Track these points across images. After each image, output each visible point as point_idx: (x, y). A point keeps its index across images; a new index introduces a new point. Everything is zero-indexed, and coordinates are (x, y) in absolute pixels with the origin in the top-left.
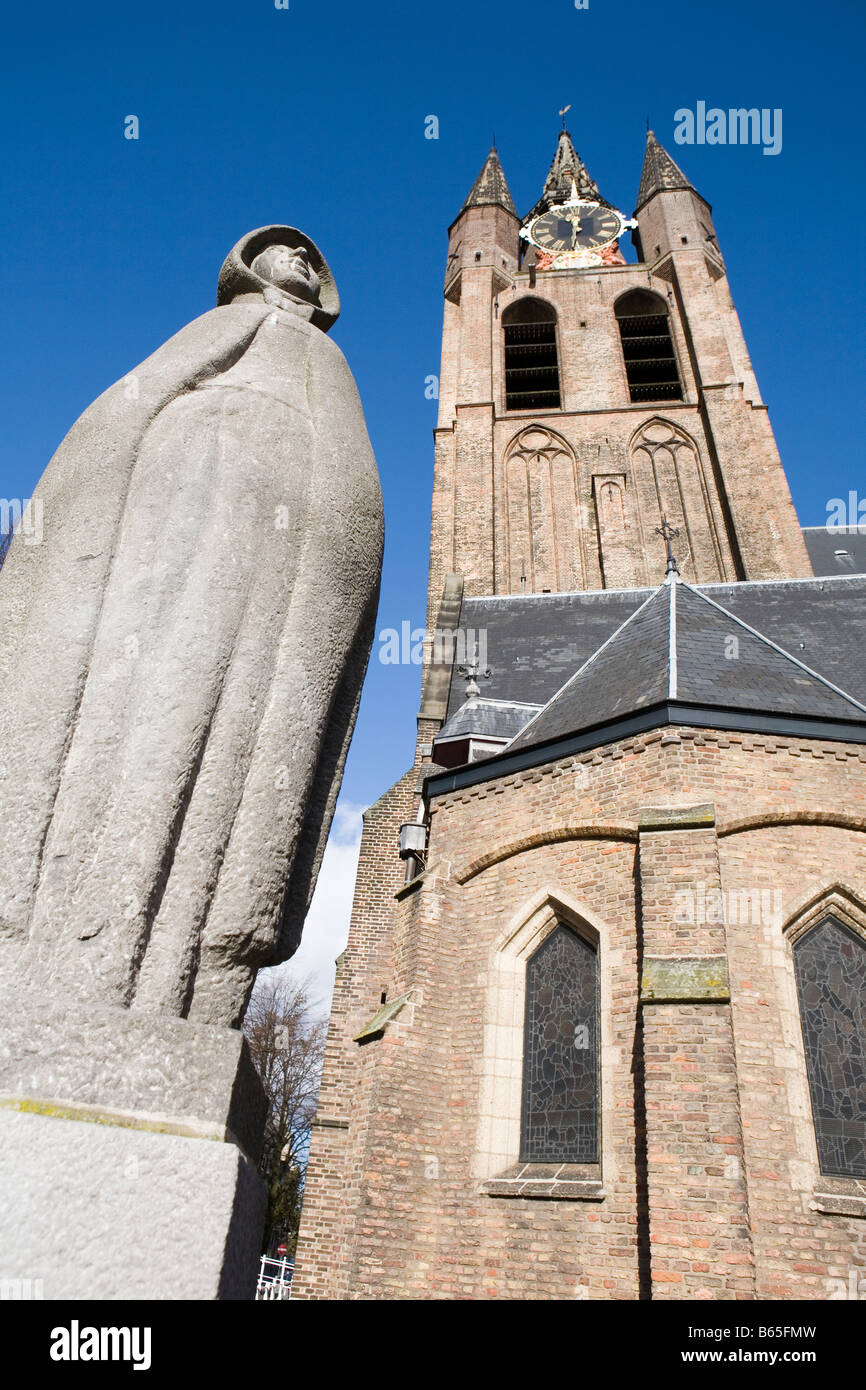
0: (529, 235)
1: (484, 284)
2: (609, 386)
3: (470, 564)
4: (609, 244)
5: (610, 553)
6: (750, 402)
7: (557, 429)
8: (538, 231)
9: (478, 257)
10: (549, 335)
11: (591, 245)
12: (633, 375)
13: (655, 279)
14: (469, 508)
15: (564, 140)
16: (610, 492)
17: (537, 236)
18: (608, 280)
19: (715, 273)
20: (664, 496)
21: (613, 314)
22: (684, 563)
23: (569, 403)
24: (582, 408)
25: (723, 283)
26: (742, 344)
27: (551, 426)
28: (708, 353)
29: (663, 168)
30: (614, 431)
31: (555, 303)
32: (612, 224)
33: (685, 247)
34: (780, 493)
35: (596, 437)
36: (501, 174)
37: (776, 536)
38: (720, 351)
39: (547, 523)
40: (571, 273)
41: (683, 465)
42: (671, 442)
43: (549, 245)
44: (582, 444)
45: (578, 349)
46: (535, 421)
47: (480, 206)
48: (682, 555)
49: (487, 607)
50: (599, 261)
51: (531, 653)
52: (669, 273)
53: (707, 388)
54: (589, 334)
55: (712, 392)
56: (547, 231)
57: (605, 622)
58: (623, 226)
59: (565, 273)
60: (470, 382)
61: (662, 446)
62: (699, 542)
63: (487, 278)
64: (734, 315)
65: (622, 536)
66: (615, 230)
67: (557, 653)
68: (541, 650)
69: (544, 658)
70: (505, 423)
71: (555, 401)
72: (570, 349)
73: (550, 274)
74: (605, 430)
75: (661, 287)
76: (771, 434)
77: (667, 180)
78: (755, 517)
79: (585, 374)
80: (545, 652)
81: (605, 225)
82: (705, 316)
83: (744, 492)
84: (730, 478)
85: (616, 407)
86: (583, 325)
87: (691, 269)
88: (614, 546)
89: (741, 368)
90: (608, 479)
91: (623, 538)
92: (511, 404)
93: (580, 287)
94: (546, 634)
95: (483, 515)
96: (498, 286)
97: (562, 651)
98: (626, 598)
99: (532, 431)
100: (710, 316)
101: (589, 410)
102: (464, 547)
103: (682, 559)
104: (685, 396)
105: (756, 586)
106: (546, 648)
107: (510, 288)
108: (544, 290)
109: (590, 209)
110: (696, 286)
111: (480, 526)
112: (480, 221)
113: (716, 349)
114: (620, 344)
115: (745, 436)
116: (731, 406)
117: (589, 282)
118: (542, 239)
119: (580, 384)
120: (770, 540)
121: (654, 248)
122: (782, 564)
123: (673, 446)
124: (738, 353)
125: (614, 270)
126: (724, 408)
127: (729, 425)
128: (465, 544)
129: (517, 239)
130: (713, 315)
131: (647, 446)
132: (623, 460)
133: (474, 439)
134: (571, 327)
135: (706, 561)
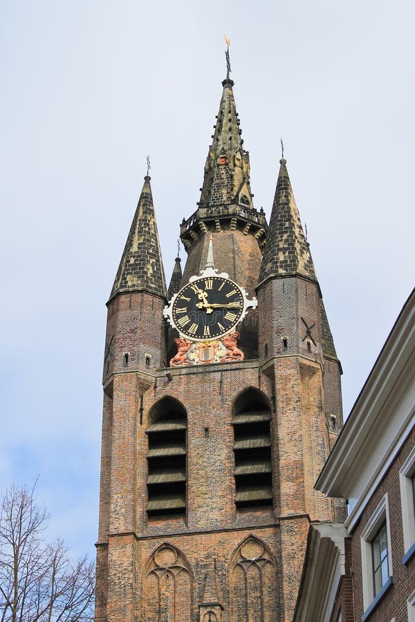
0: (171, 316)
1: (131, 392)
2: (220, 502)
4: (233, 331)
7: (181, 548)
8: (178, 311)
9: (126, 360)
11: (220, 331)
13: (264, 378)
17: (177, 317)
18: (228, 378)
20: (251, 612)
21: (230, 418)
27: (177, 545)
28: (290, 479)
29: (282, 233)
31: (187, 405)
32: (237, 304)
33: (285, 353)
35: (207, 558)
40: (201, 370)
41: (267, 581)
42: (260, 560)
43: (186, 328)
45: (200, 461)
46: (166, 540)
47: (128, 291)
50: (223, 354)
52: (271, 376)
53: (284, 518)
54: (210, 443)
55: (286, 522)
56: (185, 310)
58: (245, 309)
59: (196, 370)
61: (254, 563)
63: (133, 384)
66: (239, 311)
70: (145, 542)
71: (181, 512)
72: (195, 460)
73: (184, 371)
74: (215, 549)
75: (265, 389)
79: (203, 489)
81: (231, 304)
85: (224, 526)
86: (206, 432)
87: (287, 379)
90: (209, 609)
92: (149, 517)
93: (207, 386)
96: (143, 387)
99: (164, 549)
101: (204, 529)
107: (152, 389)
108: (178, 391)
112: (129, 311)
114: (232, 454)
118: (181, 321)
121: (264, 345)
123: (261, 564)
125: (234, 365)
127: (294, 557)
129: (160, 322)
130: (296, 436)
132: (224, 581)
133: (120, 570)
134: (197, 435)
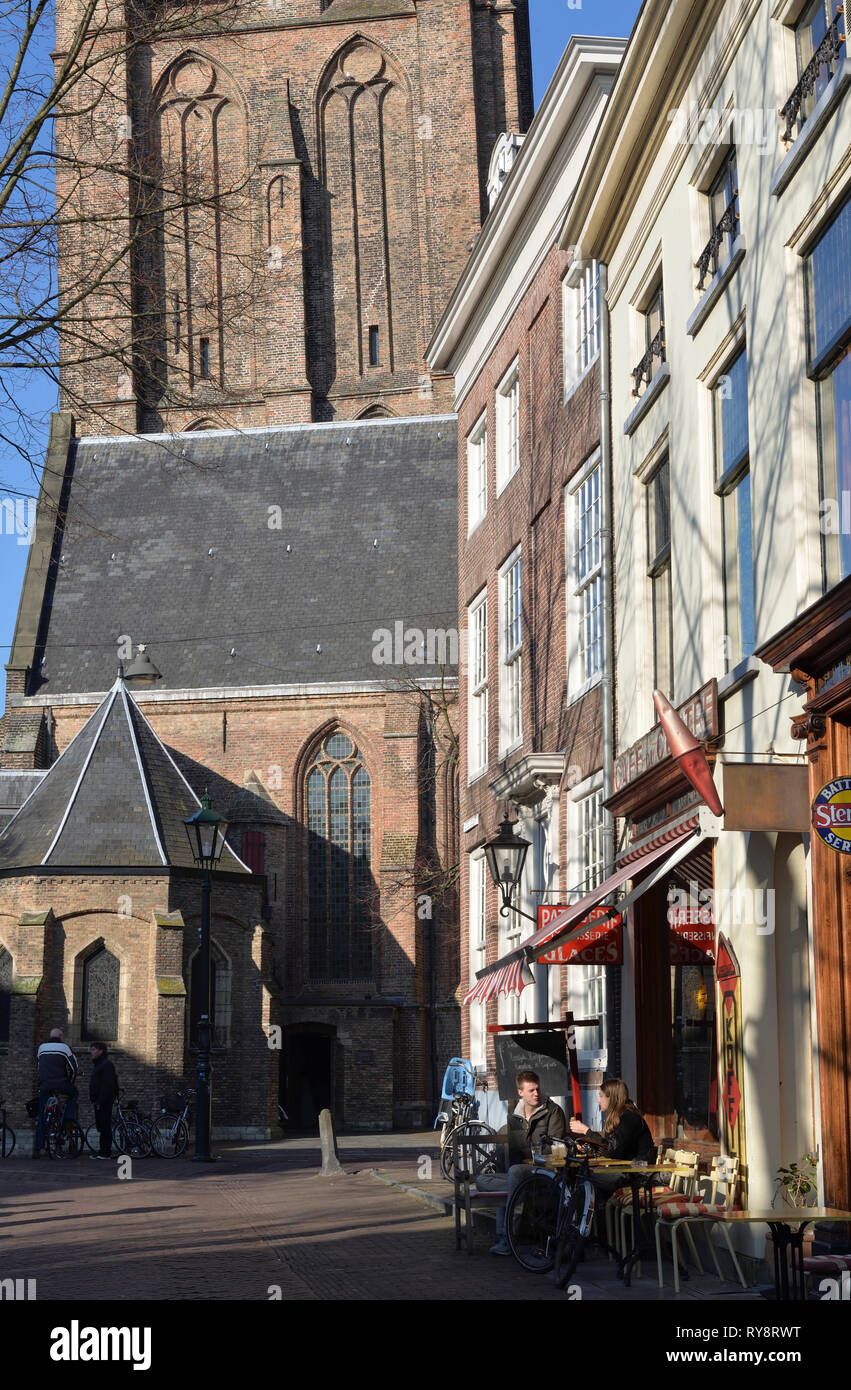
7: (220, 60)
16: (281, 192)
22: (374, 292)
24: (257, 18)
27: (213, 54)
30: (297, 65)
35: (272, 78)
39: (208, 228)
42: (375, 82)
44: (255, 89)
46: (193, 45)
48: (373, 279)
51: (128, 545)
61: (366, 88)
62: (397, 257)
68: (138, 541)
74: (287, 61)
80: (141, 544)
85: (300, 17)
90: (279, 170)
94: (148, 513)
97: (157, 545)
99: (187, 61)
101: (267, 23)
103: (373, 286)
123: (378, 89)
131: (344, 87)
135: (402, 289)
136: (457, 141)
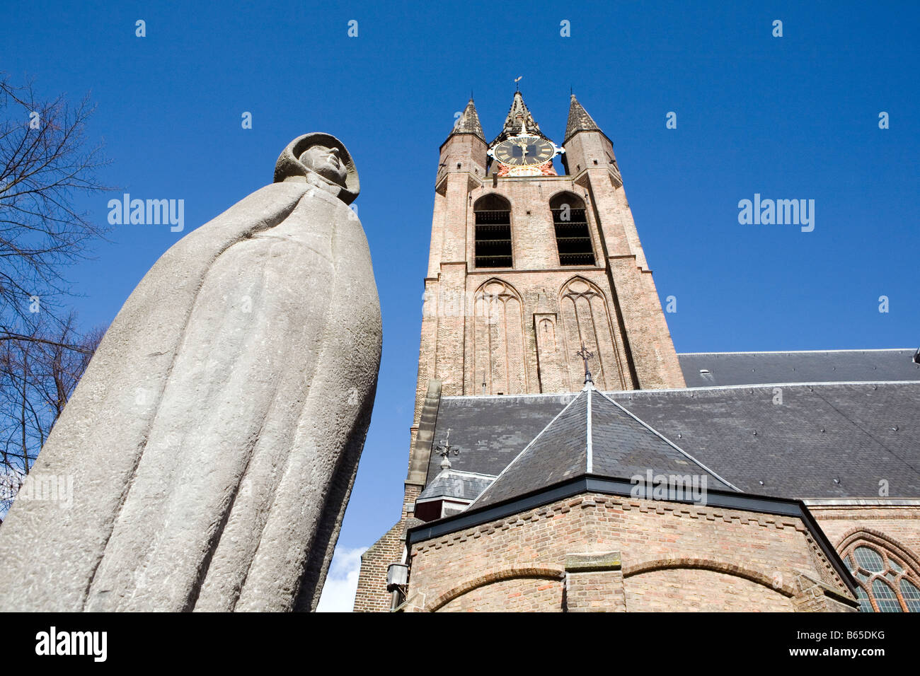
0: (494, 154)
1: (462, 184)
2: (546, 254)
3: (447, 373)
4: (546, 162)
5: (545, 368)
6: (640, 268)
7: (510, 282)
8: (500, 152)
9: (459, 166)
10: (506, 218)
11: (535, 162)
12: (562, 247)
13: (576, 186)
14: (447, 334)
15: (518, 97)
16: (546, 326)
17: (499, 155)
18: (545, 185)
19: (616, 184)
20: (583, 329)
21: (548, 207)
22: (597, 376)
23: (519, 264)
24: (527, 268)
25: (621, 190)
26: (634, 230)
27: (505, 279)
28: (612, 235)
29: (582, 118)
30: (548, 284)
31: (510, 198)
32: (549, 150)
33: (596, 167)
34: (662, 330)
35: (536, 288)
36: (476, 115)
37: (660, 359)
38: (620, 234)
39: (502, 346)
40: (521, 179)
41: (596, 309)
42: (587, 293)
43: (507, 161)
44: (527, 292)
45: (525, 229)
46: (495, 275)
47: (461, 134)
48: (595, 371)
49: (458, 404)
50: (539, 173)
51: (489, 438)
52: (586, 182)
53: (612, 258)
54: (532, 219)
55: (615, 260)
56: (505, 152)
57: (541, 416)
58: (555, 152)
59: (517, 179)
60: (451, 248)
61: (582, 295)
62: (607, 362)
63: (465, 180)
64: (629, 211)
65: (554, 357)
66: (550, 153)
67: (507, 438)
68: (496, 436)
69: (498, 441)
70: (474, 276)
71: (509, 263)
72: (519, 229)
73: (507, 180)
74: (543, 283)
75: (580, 191)
76: (655, 290)
77: (584, 124)
78: (645, 345)
79: (529, 245)
80: (498, 437)
81: (543, 150)
82: (610, 210)
83: (638, 328)
84: (628, 318)
85: (550, 268)
86: (528, 213)
87: (600, 180)
88: (548, 363)
89: (634, 245)
90: (544, 317)
91: (554, 358)
92: (479, 263)
93: (527, 188)
94: (500, 425)
95: (457, 339)
96: (472, 185)
97: (511, 437)
98: (556, 400)
99: (493, 282)
100: (612, 211)
101: (532, 269)
102: (443, 361)
103: (595, 374)
104: (597, 263)
105: (646, 393)
106: (500, 434)
107: (480, 187)
108: (503, 190)
109: (534, 139)
110: (604, 192)
111: (455, 346)
112: (462, 144)
113: (617, 232)
114: (553, 227)
115: (638, 291)
116: (628, 270)
117: (533, 186)
118: (502, 157)
119: (526, 252)
120: (656, 361)
121: (576, 166)
122: (664, 379)
123: (589, 296)
124: (632, 237)
125: (550, 179)
126: (623, 271)
127: (626, 283)
128: (444, 359)
129: (486, 156)
130: (615, 211)
131: (571, 295)
132: (554, 304)
133: (452, 286)
134: (520, 214)
135: (612, 376)
136: (638, 308)
